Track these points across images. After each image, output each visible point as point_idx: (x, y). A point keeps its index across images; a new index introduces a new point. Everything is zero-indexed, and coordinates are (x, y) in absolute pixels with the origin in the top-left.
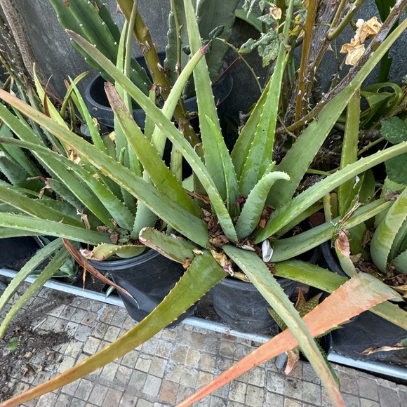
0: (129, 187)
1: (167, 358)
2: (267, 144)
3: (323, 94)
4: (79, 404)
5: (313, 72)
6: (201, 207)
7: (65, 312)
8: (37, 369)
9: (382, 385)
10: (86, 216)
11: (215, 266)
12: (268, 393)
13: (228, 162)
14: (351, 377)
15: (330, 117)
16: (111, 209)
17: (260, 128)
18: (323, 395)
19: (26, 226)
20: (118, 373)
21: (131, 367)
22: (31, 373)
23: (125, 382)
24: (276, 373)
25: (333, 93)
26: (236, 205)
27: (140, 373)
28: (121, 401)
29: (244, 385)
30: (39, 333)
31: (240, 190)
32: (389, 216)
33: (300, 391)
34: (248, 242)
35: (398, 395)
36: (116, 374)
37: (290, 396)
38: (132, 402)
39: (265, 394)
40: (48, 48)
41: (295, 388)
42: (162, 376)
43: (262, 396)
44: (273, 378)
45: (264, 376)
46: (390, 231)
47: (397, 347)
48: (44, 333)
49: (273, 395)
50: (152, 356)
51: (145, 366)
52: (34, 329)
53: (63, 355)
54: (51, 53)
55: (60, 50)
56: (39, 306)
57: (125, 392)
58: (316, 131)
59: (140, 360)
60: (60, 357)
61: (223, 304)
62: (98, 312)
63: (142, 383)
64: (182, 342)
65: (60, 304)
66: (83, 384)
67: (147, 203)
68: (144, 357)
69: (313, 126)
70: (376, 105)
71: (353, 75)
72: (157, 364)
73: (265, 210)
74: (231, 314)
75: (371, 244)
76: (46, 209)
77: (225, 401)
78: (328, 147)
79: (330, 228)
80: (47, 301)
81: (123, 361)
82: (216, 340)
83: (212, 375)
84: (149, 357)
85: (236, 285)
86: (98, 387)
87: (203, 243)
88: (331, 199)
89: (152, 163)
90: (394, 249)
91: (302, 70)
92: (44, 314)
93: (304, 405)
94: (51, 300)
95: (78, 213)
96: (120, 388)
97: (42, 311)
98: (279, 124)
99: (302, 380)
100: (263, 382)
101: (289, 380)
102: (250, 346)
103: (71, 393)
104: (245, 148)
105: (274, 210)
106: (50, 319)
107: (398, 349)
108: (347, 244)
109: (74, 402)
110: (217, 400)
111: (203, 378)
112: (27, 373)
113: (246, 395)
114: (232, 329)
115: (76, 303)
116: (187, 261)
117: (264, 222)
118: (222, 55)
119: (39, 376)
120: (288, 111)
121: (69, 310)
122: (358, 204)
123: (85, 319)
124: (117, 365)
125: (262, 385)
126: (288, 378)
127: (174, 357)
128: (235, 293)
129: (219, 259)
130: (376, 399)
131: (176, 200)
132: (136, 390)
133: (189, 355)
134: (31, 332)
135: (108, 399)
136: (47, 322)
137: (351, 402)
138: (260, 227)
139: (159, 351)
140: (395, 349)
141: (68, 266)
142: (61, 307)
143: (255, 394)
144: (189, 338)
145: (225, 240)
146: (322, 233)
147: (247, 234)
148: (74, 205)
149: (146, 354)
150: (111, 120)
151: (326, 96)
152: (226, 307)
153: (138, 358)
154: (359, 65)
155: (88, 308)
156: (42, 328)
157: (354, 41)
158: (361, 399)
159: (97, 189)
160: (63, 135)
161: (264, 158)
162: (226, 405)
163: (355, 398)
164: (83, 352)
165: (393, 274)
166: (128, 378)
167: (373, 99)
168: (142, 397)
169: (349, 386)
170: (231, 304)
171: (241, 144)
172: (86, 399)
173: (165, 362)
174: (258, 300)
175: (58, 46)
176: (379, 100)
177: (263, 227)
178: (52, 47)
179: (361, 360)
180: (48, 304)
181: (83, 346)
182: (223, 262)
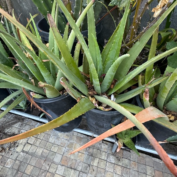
0: (55, 62)
1: (65, 147)
2: (117, 50)
3: (144, 27)
4: (25, 165)
5: (139, 19)
6: (85, 79)
7: (20, 125)
8: (6, 149)
9: (155, 160)
10: (33, 80)
11: (91, 103)
12: (108, 163)
13: (100, 57)
14: (143, 157)
15: (145, 39)
16: (45, 76)
17: (115, 42)
18: (131, 164)
19: (6, 78)
20: (43, 152)
21: (49, 150)
22: (3, 151)
23: (46, 156)
24: (112, 154)
25: (148, 27)
26: (101, 77)
27: (53, 152)
28: (44, 164)
29: (98, 159)
30: (8, 134)
31: (103, 71)
32: (167, 82)
33: (121, 162)
34: (105, 94)
35: (162, 165)
36: (42, 153)
37: (117, 164)
38: (49, 164)
39: (107, 163)
40: (19, 6)
41: (119, 161)
42: (62, 154)
43: (105, 163)
44: (110, 156)
45: (106, 155)
46: (167, 89)
47: (164, 142)
48: (10, 134)
49: (110, 163)
50: (59, 145)
51: (55, 149)
52: (5, 132)
53: (19, 143)
54: (21, 8)
55: (25, 7)
56: (8, 122)
57: (45, 160)
58: (138, 46)
59: (53, 147)
60: (17, 144)
61: (92, 122)
62: (35, 126)
63: (54, 156)
64: (72, 140)
65: (18, 122)
66: (27, 156)
67: (63, 71)
68: (55, 146)
69: (138, 43)
70: (164, 37)
71: (158, 19)
72: (60, 149)
73: (114, 81)
74: (95, 127)
75: (157, 99)
76: (16, 74)
77: (89, 165)
78: (142, 56)
79: (141, 88)
80: (12, 120)
81: (45, 147)
82: (87, 140)
83: (84, 154)
84: (57, 146)
85: (99, 112)
86: (34, 158)
87: (86, 93)
88: (142, 78)
89: (66, 54)
90: (166, 101)
91: (135, 17)
92: (11, 126)
93: (123, 168)
94: (14, 120)
95: (30, 78)
96: (44, 158)
97: (10, 124)
98: (123, 43)
99: (122, 158)
100: (106, 158)
101: (117, 157)
102: (101, 143)
103: (21, 160)
104: (107, 54)
105: (117, 81)
106: (13, 128)
107: (165, 142)
108: (148, 95)
109: (23, 164)
110: (86, 165)
111: (80, 155)
112: (2, 150)
113: (98, 163)
114: (95, 134)
115: (25, 122)
116: (79, 99)
117: (113, 86)
118: (99, 13)
119: (7, 152)
120: (126, 38)
121: (22, 124)
122: (154, 79)
123: (29, 129)
124: (43, 149)
125: (105, 159)
126: (116, 156)
127: (68, 146)
128: (98, 116)
129: (92, 100)
130: (153, 166)
131: (75, 73)
132: (51, 159)
133: (75, 145)
134: (4, 133)
135: (38, 163)
136: (12, 129)
137: (142, 167)
138: (111, 88)
139: (62, 144)
140: (163, 142)
141: (23, 104)
142: (19, 123)
143: (102, 163)
144: (75, 139)
145: (95, 93)
146: (138, 90)
147: (105, 91)
148: (28, 75)
149: (56, 145)
150: (47, 38)
151: (145, 28)
152: (93, 124)
153: (52, 146)
154: (161, 14)
155: (31, 124)
156: (9, 132)
157: (158, 6)
158: (147, 166)
159: (40, 65)
160: (27, 33)
161: (115, 56)
162: (90, 167)
163: (144, 165)
164: (28, 143)
165: (165, 111)
166: (48, 154)
167: (163, 35)
168: (52, 163)
169: (142, 161)
170: (96, 122)
171: (105, 52)
172: (28, 163)
173: (64, 148)
174: (107, 120)
175: (24, 5)
176: (166, 35)
177: (112, 88)
178: (21, 5)
179: (148, 148)
180: (12, 122)
181: (28, 140)
182: (94, 102)
